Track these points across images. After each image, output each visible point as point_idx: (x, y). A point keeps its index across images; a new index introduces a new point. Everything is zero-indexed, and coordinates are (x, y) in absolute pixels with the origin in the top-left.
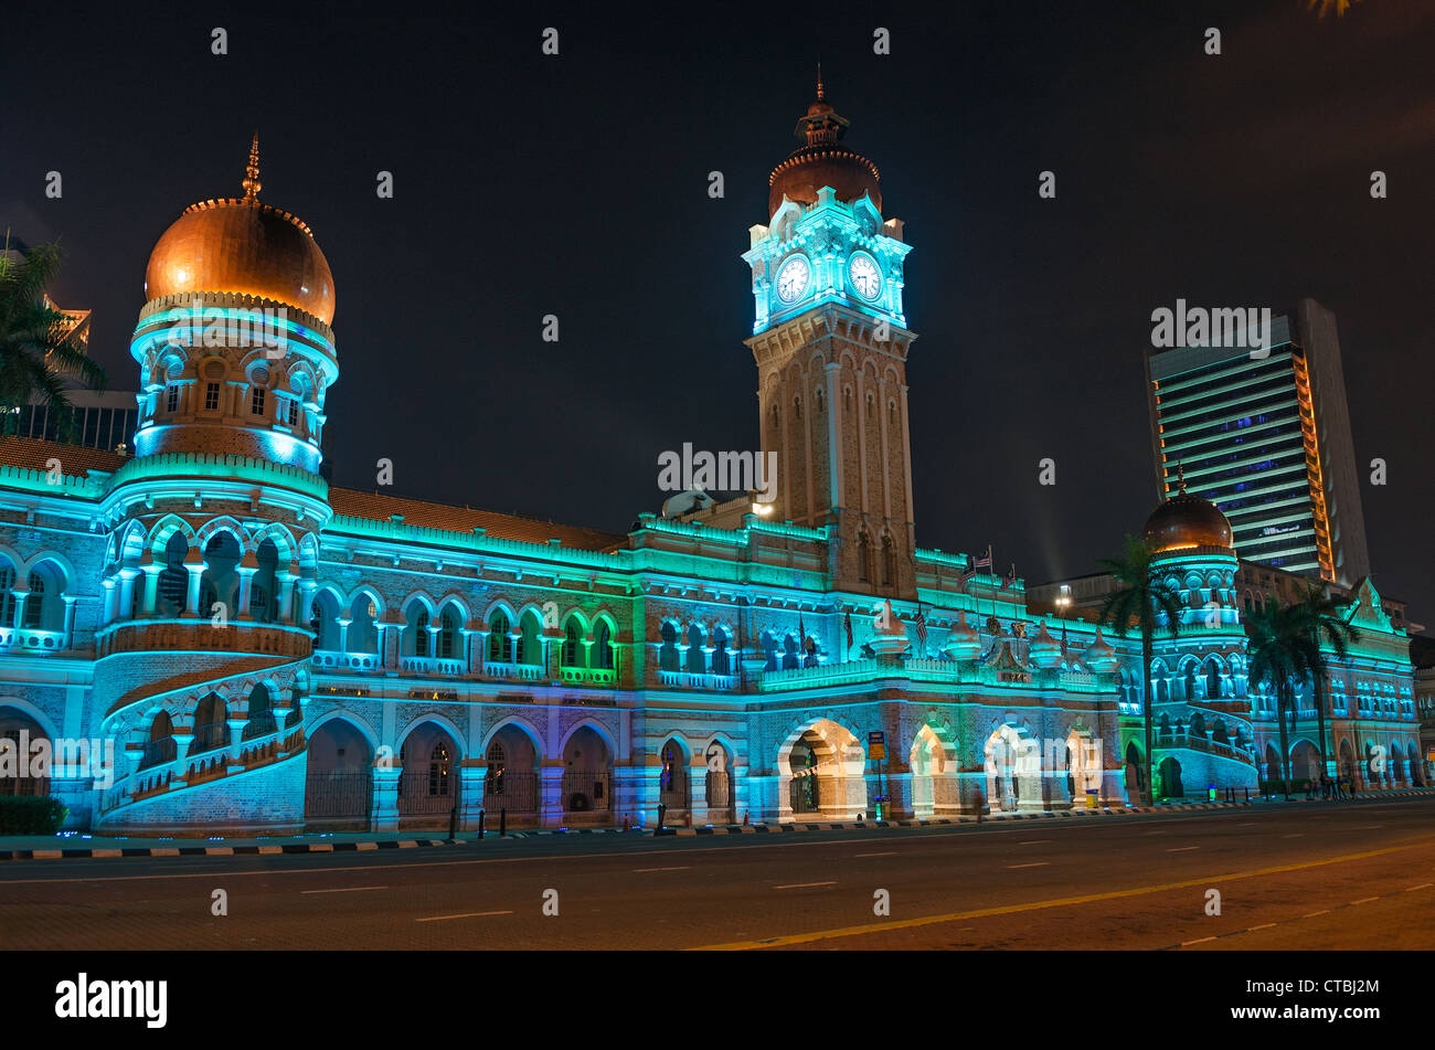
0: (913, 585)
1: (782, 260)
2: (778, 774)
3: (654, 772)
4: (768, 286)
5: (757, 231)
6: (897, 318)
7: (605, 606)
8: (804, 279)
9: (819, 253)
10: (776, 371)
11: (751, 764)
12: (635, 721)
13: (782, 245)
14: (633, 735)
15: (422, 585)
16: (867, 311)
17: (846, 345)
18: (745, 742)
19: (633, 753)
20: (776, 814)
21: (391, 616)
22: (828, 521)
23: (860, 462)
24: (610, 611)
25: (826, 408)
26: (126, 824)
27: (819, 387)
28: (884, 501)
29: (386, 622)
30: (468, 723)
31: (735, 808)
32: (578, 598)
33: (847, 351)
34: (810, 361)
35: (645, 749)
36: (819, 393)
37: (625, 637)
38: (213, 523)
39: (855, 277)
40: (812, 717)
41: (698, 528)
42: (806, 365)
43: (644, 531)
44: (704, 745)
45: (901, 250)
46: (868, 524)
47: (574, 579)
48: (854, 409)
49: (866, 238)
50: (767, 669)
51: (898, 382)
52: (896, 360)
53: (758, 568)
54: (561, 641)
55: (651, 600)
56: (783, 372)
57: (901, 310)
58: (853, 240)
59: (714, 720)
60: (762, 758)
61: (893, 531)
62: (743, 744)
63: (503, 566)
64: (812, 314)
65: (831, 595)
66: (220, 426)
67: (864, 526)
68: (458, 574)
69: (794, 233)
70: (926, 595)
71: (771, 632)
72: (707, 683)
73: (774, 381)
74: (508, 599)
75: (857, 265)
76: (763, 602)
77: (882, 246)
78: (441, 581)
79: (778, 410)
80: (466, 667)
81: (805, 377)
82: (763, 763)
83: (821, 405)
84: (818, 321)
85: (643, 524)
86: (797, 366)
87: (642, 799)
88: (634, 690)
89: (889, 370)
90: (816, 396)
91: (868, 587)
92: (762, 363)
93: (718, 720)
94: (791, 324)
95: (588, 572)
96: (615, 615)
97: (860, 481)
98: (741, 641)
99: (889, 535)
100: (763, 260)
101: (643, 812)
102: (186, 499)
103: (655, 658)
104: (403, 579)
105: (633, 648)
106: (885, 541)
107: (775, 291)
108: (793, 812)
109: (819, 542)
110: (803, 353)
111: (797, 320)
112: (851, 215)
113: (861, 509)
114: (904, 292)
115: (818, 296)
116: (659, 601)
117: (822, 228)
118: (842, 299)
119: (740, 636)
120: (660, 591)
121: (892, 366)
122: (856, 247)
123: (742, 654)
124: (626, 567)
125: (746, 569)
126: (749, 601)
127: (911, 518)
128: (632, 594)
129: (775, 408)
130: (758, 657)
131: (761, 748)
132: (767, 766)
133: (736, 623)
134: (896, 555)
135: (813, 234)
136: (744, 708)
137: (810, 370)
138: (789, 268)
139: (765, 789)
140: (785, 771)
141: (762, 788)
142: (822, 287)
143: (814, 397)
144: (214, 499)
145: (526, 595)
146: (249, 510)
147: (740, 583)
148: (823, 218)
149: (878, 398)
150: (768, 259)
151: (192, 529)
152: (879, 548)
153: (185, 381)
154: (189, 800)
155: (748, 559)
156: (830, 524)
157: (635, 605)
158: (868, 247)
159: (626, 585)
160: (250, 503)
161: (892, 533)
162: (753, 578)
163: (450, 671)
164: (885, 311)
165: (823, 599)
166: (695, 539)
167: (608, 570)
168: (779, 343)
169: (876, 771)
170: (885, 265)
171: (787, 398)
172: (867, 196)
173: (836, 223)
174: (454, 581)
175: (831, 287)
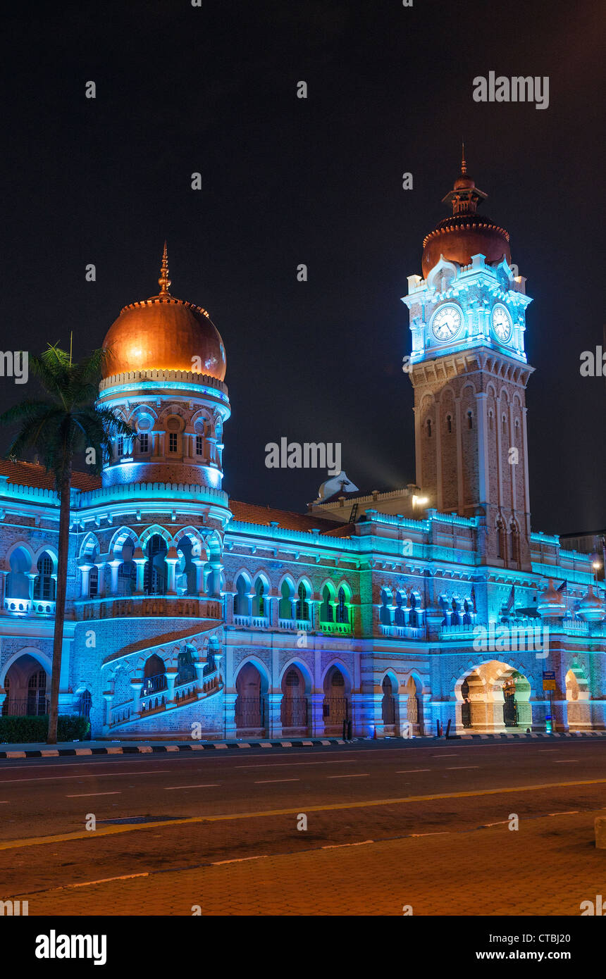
0: (529, 560)
1: (436, 306)
2: (455, 699)
3: (379, 698)
4: (424, 325)
5: (414, 280)
6: (521, 355)
7: (345, 578)
8: (457, 324)
9: (471, 306)
10: (431, 393)
11: (433, 692)
12: (363, 661)
13: (437, 294)
14: (362, 670)
15: (243, 564)
16: (503, 351)
17: (490, 378)
18: (428, 676)
19: (362, 683)
20: (455, 729)
21: (229, 587)
22: (478, 512)
23: (498, 468)
24: (347, 580)
25: (476, 426)
26: (136, 733)
27: (470, 409)
28: (512, 497)
29: (226, 591)
30: (272, 663)
31: (424, 724)
32: (330, 572)
33: (491, 383)
34: (462, 389)
35: (373, 681)
36: (470, 414)
37: (356, 600)
38: (182, 531)
39: (495, 324)
40: (484, 660)
41: (401, 519)
42: (458, 392)
43: (370, 522)
44: (406, 678)
45: (525, 301)
46: (503, 516)
47: (328, 558)
48: (494, 427)
49: (503, 293)
50: (445, 623)
51: (521, 405)
52: (520, 388)
53: (437, 549)
54: (320, 603)
55: (375, 573)
56: (437, 395)
57: (523, 349)
58: (495, 295)
59: (411, 660)
60: (441, 688)
61: (517, 520)
62: (427, 678)
63: (289, 549)
64: (467, 353)
65: (481, 569)
66: (182, 464)
67: (500, 516)
68: (263, 556)
69: (449, 287)
70: (536, 568)
71: (444, 596)
72: (406, 633)
73: (428, 401)
74: (291, 574)
75: (497, 314)
76: (440, 574)
77: (512, 299)
78: (254, 561)
79: (431, 424)
80: (269, 622)
81: (458, 401)
82: (441, 693)
83: (471, 424)
84: (470, 359)
85: (368, 517)
86: (449, 391)
87: (371, 717)
88: (363, 638)
89: (516, 396)
90: (467, 417)
91: (501, 562)
92: (418, 386)
93: (414, 660)
94: (446, 359)
95: (335, 553)
96: (350, 584)
97: (498, 482)
98: (425, 602)
99: (515, 523)
100: (420, 304)
101: (373, 726)
102: (165, 514)
103: (378, 616)
104: (235, 560)
105: (360, 608)
106: (512, 526)
107: (430, 331)
108: (464, 727)
109: (471, 528)
110: (455, 382)
111: (453, 357)
112: (495, 276)
113: (499, 503)
114: (525, 333)
115: (470, 339)
116: (379, 574)
117: (475, 286)
118: (488, 344)
119: (425, 599)
120: (380, 566)
121: (517, 393)
122: (497, 300)
123: (426, 612)
124: (356, 549)
125: (429, 550)
126: (431, 573)
127: (528, 510)
128: (360, 569)
129: (429, 422)
130: (437, 615)
131: (441, 681)
132: (445, 695)
133: (423, 590)
134: (519, 538)
135: (467, 290)
136: (428, 652)
137: (461, 395)
138: (443, 312)
139: (443, 711)
140: (459, 695)
141: (441, 710)
142: (473, 332)
143: (464, 417)
144: (183, 515)
145: (301, 570)
146: (202, 521)
147: (426, 560)
148: (477, 279)
149: (509, 418)
150: (424, 304)
151: (170, 535)
152: (509, 532)
153: (156, 432)
154: (178, 716)
155: (430, 542)
156: (479, 515)
157: (362, 576)
158: (503, 300)
159: (357, 562)
160: (202, 517)
161: (517, 523)
162: (435, 557)
163: (260, 626)
164: (514, 350)
165: (475, 572)
166: (400, 528)
167: (346, 551)
168: (435, 372)
169: (539, 698)
170: (514, 313)
171: (441, 416)
172: (505, 260)
173: (487, 283)
174: (261, 560)
175: (481, 334)
